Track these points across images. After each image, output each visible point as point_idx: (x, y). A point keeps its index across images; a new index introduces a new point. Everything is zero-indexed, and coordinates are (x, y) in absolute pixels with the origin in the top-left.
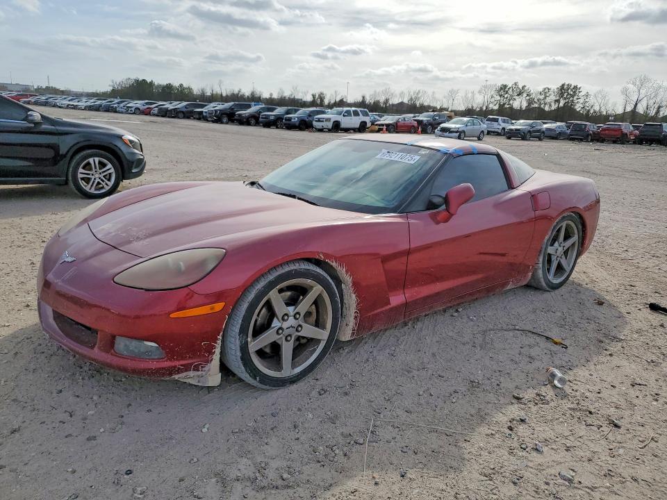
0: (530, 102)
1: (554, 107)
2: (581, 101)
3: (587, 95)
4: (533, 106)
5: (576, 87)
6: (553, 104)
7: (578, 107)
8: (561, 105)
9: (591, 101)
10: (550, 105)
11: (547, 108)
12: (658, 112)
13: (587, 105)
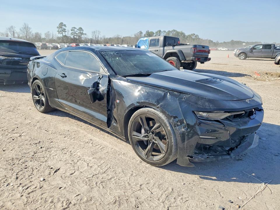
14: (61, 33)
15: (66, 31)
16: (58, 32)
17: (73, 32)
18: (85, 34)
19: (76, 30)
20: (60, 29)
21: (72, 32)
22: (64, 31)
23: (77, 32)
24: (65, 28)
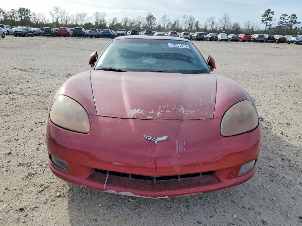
0: (5, 17)
1: (19, 19)
2: (32, 16)
3: (34, 14)
4: (8, 19)
5: (27, 10)
6: (18, 18)
7: (32, 20)
8: (23, 18)
9: (37, 17)
10: (17, 19)
11: (16, 20)
12: (66, 23)
13: (36, 18)
14: (266, 23)
15: (272, 19)
16: (261, 21)
17: (282, 20)
18: (299, 23)
19: (286, 18)
20: (265, 18)
21: (280, 20)
22: (269, 20)
23: (287, 21)
24: (271, 16)
